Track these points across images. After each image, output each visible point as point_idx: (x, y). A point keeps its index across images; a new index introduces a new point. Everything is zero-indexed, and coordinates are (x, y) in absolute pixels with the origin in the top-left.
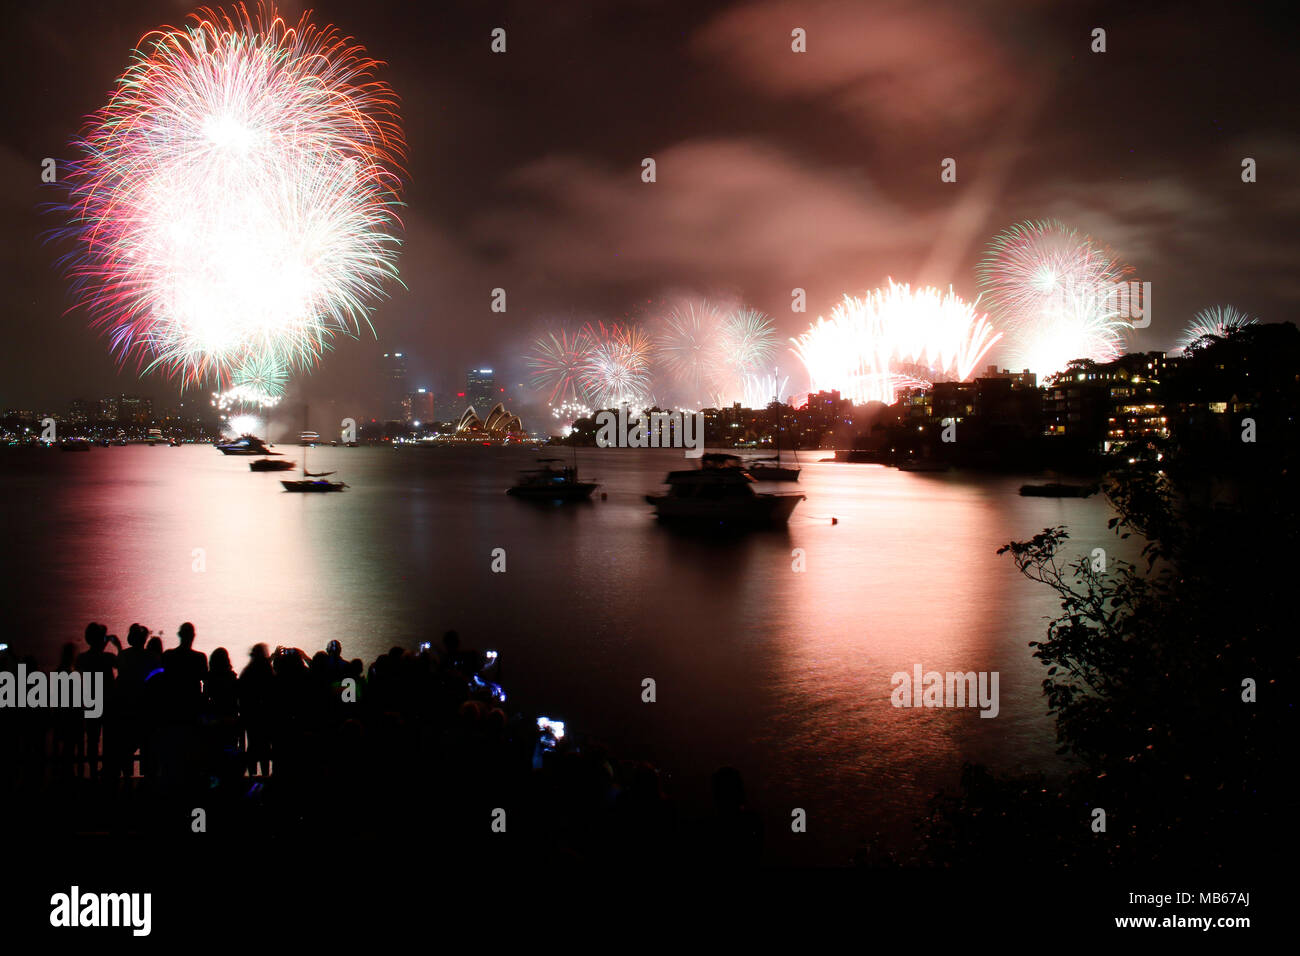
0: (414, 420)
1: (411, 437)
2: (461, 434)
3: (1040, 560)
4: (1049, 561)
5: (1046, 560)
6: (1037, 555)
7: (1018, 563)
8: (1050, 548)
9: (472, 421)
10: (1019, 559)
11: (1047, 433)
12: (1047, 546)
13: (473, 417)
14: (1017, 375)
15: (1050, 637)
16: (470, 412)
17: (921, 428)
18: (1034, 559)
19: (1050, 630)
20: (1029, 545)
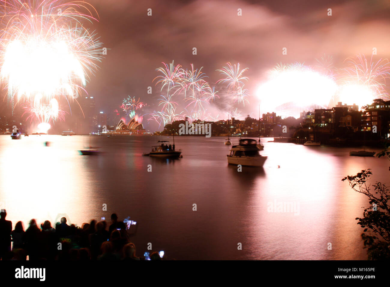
0: (98, 125)
1: (97, 132)
2: (118, 130)
3: (360, 183)
4: (364, 184)
5: (362, 183)
6: (359, 181)
7: (351, 184)
8: (364, 178)
9: (122, 125)
10: (351, 183)
11: (362, 130)
12: (363, 177)
13: (123, 124)
14: (351, 106)
15: (364, 216)
16: (122, 122)
17: (310, 128)
18: (358, 183)
19: (364, 213)
20: (355, 177)
